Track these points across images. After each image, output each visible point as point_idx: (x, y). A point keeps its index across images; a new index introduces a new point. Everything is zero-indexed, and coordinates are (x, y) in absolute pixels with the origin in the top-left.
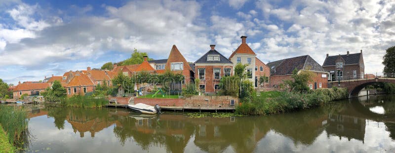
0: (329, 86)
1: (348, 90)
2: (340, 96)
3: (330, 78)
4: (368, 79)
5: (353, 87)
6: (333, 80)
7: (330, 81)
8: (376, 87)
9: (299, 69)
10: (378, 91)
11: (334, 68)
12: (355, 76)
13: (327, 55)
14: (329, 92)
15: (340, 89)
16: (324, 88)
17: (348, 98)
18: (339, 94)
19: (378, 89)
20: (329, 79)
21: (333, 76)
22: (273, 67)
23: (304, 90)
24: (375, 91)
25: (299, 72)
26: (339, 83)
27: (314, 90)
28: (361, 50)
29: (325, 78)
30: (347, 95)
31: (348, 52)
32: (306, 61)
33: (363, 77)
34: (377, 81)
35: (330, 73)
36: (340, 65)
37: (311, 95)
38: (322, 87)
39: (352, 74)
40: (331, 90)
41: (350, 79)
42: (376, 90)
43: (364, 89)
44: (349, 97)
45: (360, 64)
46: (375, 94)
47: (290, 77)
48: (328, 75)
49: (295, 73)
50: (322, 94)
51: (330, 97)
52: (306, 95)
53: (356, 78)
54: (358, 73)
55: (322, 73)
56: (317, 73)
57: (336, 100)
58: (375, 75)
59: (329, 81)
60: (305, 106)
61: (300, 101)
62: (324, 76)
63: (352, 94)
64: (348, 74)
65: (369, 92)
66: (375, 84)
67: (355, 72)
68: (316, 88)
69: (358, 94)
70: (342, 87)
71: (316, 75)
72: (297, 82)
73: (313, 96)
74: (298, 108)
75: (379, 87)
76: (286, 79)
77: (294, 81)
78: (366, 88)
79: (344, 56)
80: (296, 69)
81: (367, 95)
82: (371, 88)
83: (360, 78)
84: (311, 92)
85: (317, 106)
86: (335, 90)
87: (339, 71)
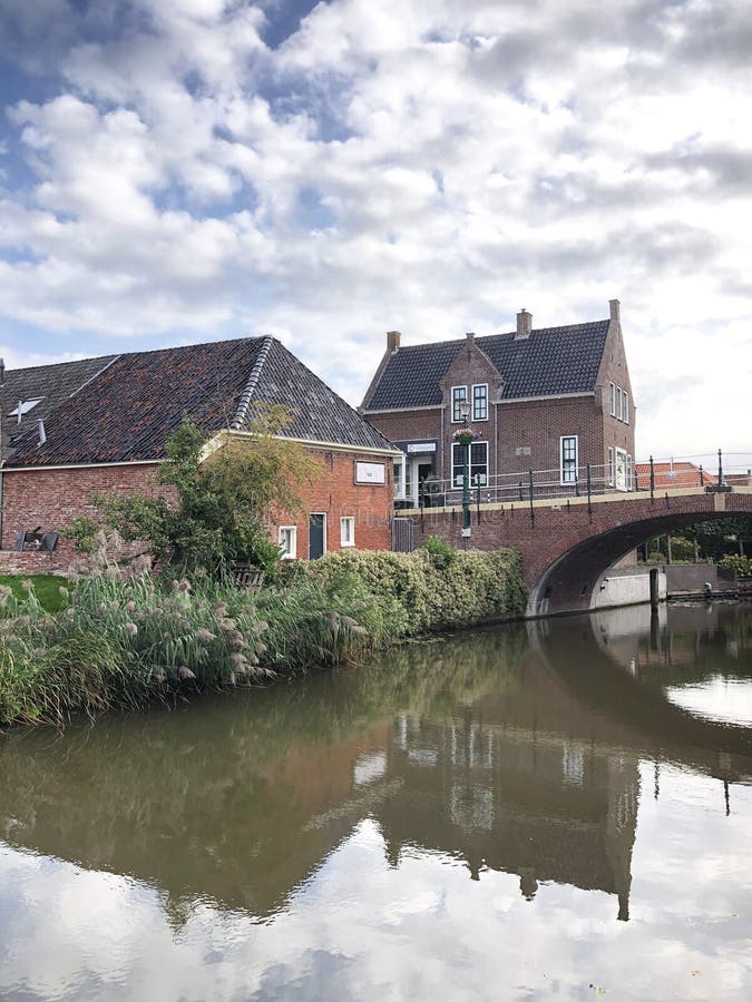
0: (402, 535)
1: (521, 564)
2: (471, 601)
3: (408, 488)
4: (659, 494)
5: (555, 549)
6: (426, 501)
7: (409, 505)
8: (713, 548)
9: (211, 426)
10: (724, 574)
11: (432, 423)
12: (570, 477)
13: (393, 338)
14: (401, 575)
15: (473, 556)
16: (369, 553)
17: (523, 619)
18: (463, 589)
19: (727, 559)
20: (402, 496)
21: (424, 471)
22: (25, 407)
23: (247, 559)
24: (703, 574)
25: (209, 450)
26: (467, 518)
27: (306, 563)
28: (614, 305)
29: (373, 486)
30: (517, 598)
31: (524, 317)
32: (256, 375)
33: (621, 481)
34: (720, 504)
35: (411, 457)
36: (472, 401)
37: (291, 597)
38: (360, 543)
39: (551, 459)
40: (412, 561)
41: (533, 492)
42: (712, 573)
43: (630, 558)
44: (531, 612)
45: (607, 398)
46: (707, 597)
47: (151, 475)
48: (397, 468)
49: (184, 454)
50: (361, 588)
51: (410, 605)
52: (253, 592)
53: (577, 490)
54: (593, 455)
55: (358, 457)
56: (329, 455)
57: (446, 630)
58: (711, 471)
59: (401, 505)
60: (243, 663)
61: (209, 635)
62: (371, 473)
63: (547, 592)
64: (524, 462)
65: (662, 580)
66: (707, 528)
67: (570, 447)
68: (316, 551)
69: (587, 590)
70: (484, 544)
71: (317, 465)
72: (199, 512)
73: (305, 603)
74: (198, 681)
75: (732, 548)
76: (115, 493)
77: (173, 503)
78: (643, 557)
79: (498, 348)
80: (188, 425)
81: (653, 602)
82: (680, 553)
83: (601, 488)
84: (290, 573)
85: (327, 663)
86: (442, 564)
87: (464, 440)
